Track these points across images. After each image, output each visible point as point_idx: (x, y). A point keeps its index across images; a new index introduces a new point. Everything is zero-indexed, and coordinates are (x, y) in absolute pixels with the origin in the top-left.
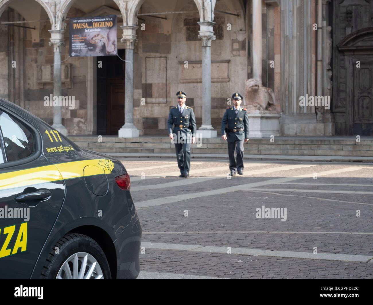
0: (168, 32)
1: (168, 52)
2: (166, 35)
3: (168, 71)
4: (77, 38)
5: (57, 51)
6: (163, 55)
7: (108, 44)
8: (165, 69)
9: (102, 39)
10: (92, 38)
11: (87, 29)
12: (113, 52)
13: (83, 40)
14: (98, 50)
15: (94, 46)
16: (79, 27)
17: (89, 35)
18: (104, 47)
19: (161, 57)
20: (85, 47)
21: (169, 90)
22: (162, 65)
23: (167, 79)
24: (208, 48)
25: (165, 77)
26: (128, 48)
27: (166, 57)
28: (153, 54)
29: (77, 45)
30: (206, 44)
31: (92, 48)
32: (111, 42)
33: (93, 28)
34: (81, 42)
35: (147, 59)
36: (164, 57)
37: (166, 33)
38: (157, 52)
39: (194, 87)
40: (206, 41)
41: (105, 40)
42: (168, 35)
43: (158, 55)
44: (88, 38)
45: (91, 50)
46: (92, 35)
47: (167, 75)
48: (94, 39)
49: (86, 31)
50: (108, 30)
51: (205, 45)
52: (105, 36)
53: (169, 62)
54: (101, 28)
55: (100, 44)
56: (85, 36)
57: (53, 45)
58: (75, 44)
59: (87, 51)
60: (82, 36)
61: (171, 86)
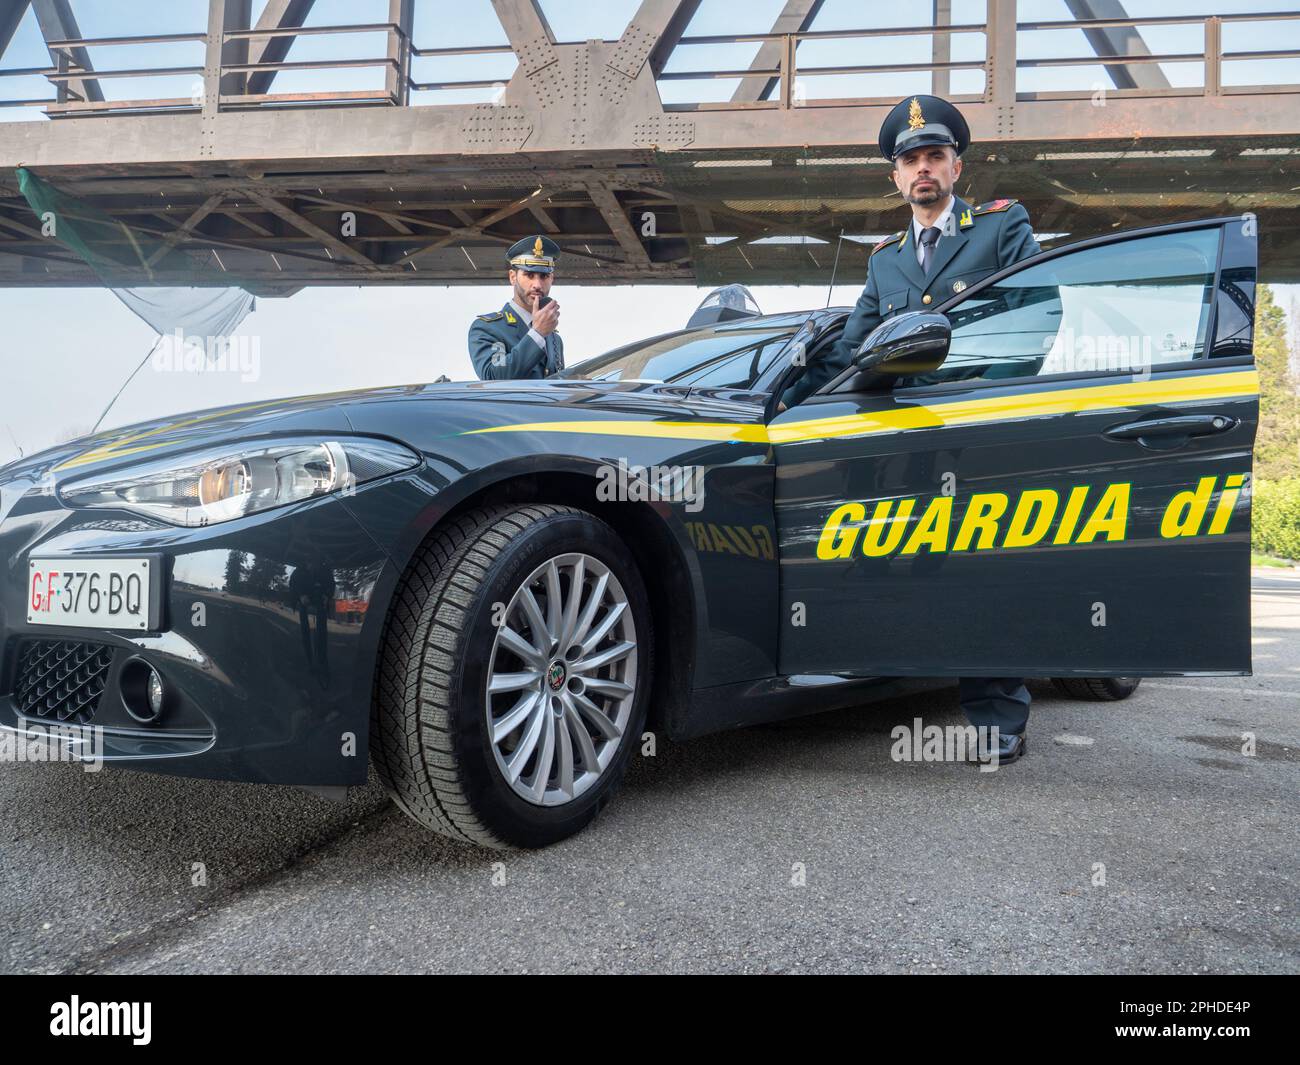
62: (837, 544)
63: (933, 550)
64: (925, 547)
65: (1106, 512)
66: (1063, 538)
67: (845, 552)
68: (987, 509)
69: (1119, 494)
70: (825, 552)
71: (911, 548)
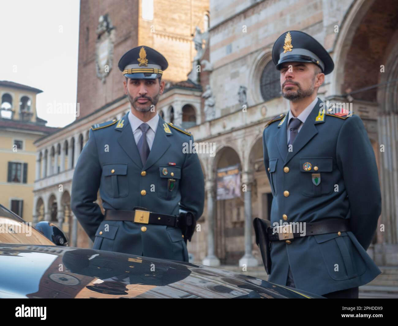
4: (220, 185)
5: (209, 196)
12: (238, 194)
13: (223, 186)
14: (230, 193)
15: (229, 190)
16: (221, 176)
17: (226, 182)
18: (234, 190)
20: (224, 192)
32: (237, 186)
33: (228, 176)
34: (222, 188)
44: (226, 184)
45: (227, 194)
46: (228, 181)
48: (229, 184)
49: (224, 178)
50: (235, 177)
52: (234, 182)
54: (232, 175)
55: (232, 188)
56: (224, 183)
58: (219, 190)
59: (225, 195)
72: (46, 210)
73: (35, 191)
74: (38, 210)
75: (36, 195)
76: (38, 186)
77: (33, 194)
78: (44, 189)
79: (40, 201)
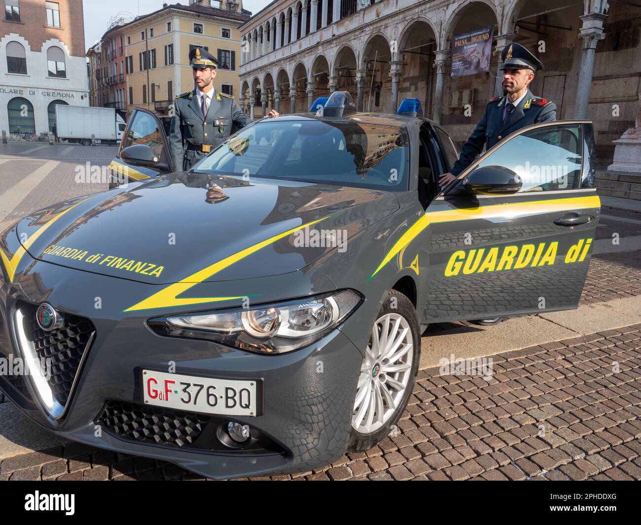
0: (571, 45)
1: (569, 69)
2: (568, 49)
3: (566, 91)
4: (456, 57)
5: (439, 72)
6: (563, 73)
7: (482, 60)
8: (563, 89)
9: (477, 55)
10: (469, 55)
11: (466, 45)
12: (486, 68)
13: (461, 59)
14: (472, 68)
15: (470, 63)
16: (459, 45)
17: (467, 52)
18: (478, 63)
19: (560, 75)
20: (463, 66)
21: (565, 112)
22: (560, 85)
23: (564, 100)
24: (590, 51)
25: (561, 98)
26: (500, 61)
27: (566, 75)
28: (552, 73)
29: (457, 65)
30: (588, 45)
31: (468, 66)
32: (485, 57)
33: (471, 44)
34: (460, 61)
35: (546, 79)
36: (563, 75)
37: (568, 47)
38: (556, 70)
39: (593, 108)
40: (589, 42)
41: (479, 56)
42: (571, 49)
43: (557, 73)
44: (466, 55)
45: (467, 68)
46: (469, 51)
47: (564, 96)
48: (471, 55)
49: (465, 48)
50: (484, 44)
51: (586, 47)
52: (481, 51)
53: (568, 80)
54: (478, 43)
55: (475, 61)
56: (464, 54)
57: (436, 67)
58: (455, 64)
59: (464, 70)
60: (461, 54)
61: (567, 108)
62: (453, 269)
63: (489, 270)
64: (486, 270)
65: (549, 253)
66: (534, 264)
67: (456, 272)
68: (510, 253)
69: (554, 246)
70: (448, 273)
71: (481, 270)
72: (251, 94)
73: (240, 76)
74: (243, 94)
75: (241, 80)
76: (243, 71)
77: (240, 78)
78: (249, 73)
79: (245, 85)
